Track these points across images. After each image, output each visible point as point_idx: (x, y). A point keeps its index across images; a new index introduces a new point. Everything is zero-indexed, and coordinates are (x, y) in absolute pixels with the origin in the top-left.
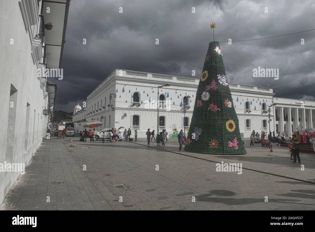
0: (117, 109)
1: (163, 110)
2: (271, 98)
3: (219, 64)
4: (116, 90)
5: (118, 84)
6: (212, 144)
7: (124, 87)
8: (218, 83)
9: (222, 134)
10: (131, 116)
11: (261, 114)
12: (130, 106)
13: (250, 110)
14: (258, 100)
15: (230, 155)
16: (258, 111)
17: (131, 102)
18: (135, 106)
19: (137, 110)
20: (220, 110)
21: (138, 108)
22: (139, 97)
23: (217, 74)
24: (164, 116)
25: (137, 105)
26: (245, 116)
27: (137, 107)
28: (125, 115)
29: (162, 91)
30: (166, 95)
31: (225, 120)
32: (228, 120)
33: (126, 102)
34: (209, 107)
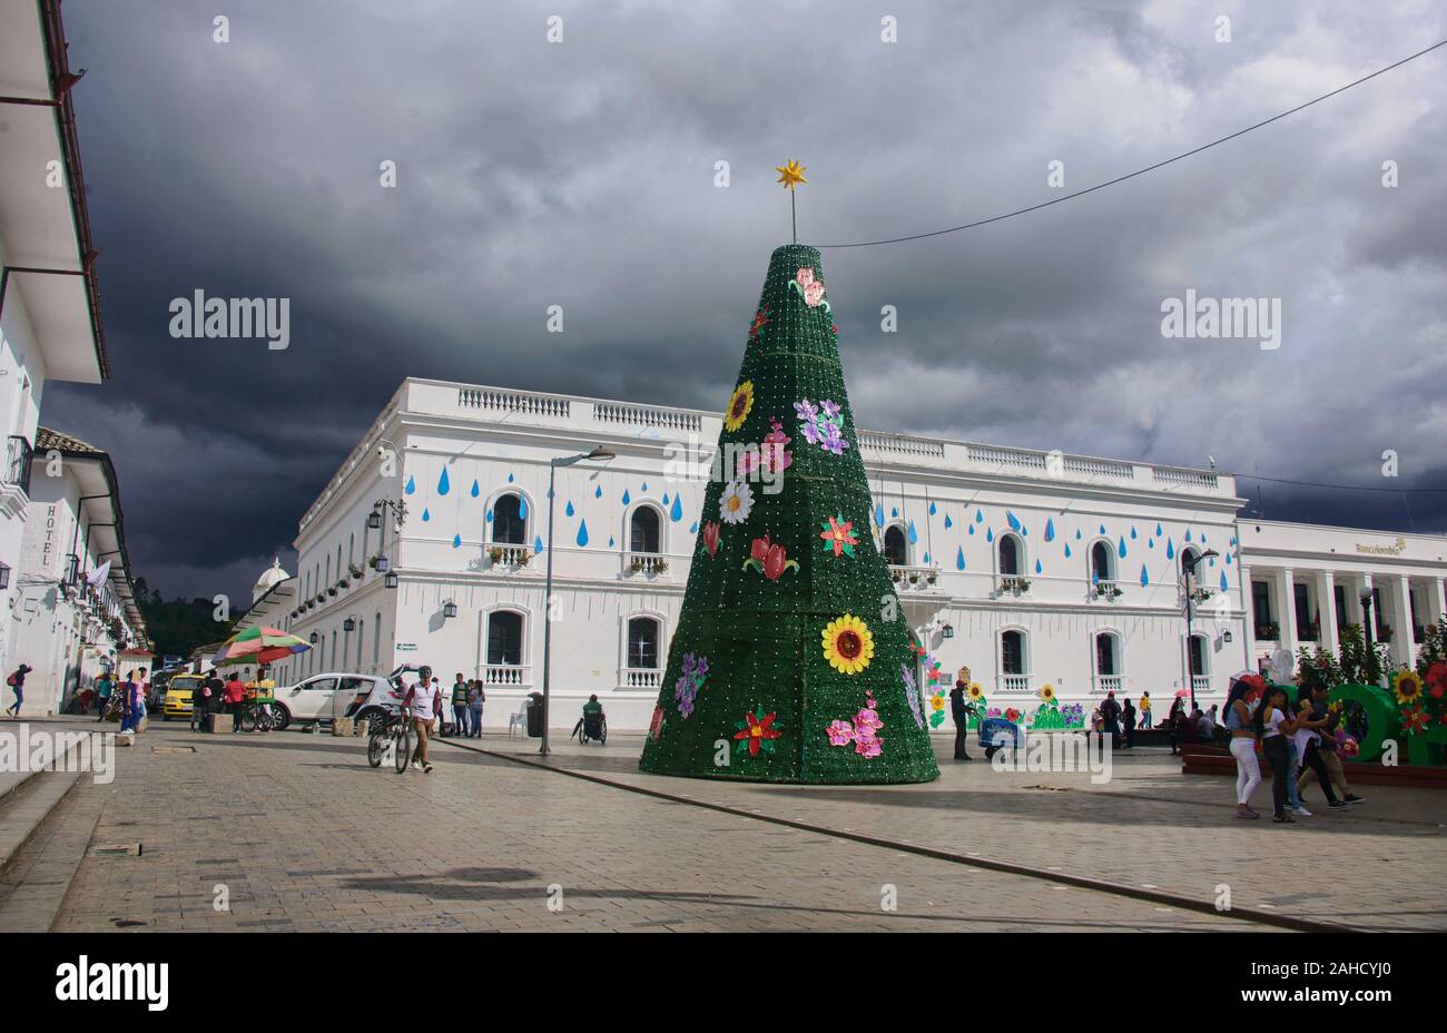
0: (408, 580)
1: (651, 587)
2: (1225, 525)
3: (807, 352)
4: (405, 485)
5: (415, 450)
6: (750, 733)
7: (445, 470)
8: (794, 440)
9: (800, 685)
10: (480, 612)
11: (1174, 607)
12: (474, 566)
13: (1117, 587)
14: (1159, 532)
15: (831, 784)
16: (1159, 588)
17: (482, 546)
18: (502, 565)
19: (511, 586)
20: (797, 567)
21: (514, 575)
22: (524, 521)
23: (792, 396)
24: (658, 615)
25: (512, 560)
26: (1092, 617)
27: (513, 570)
28: (449, 609)
29: (645, 488)
30: (668, 508)
31: (818, 615)
32: (832, 615)
33: (457, 542)
34: (748, 557)
